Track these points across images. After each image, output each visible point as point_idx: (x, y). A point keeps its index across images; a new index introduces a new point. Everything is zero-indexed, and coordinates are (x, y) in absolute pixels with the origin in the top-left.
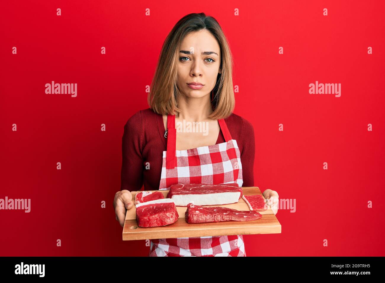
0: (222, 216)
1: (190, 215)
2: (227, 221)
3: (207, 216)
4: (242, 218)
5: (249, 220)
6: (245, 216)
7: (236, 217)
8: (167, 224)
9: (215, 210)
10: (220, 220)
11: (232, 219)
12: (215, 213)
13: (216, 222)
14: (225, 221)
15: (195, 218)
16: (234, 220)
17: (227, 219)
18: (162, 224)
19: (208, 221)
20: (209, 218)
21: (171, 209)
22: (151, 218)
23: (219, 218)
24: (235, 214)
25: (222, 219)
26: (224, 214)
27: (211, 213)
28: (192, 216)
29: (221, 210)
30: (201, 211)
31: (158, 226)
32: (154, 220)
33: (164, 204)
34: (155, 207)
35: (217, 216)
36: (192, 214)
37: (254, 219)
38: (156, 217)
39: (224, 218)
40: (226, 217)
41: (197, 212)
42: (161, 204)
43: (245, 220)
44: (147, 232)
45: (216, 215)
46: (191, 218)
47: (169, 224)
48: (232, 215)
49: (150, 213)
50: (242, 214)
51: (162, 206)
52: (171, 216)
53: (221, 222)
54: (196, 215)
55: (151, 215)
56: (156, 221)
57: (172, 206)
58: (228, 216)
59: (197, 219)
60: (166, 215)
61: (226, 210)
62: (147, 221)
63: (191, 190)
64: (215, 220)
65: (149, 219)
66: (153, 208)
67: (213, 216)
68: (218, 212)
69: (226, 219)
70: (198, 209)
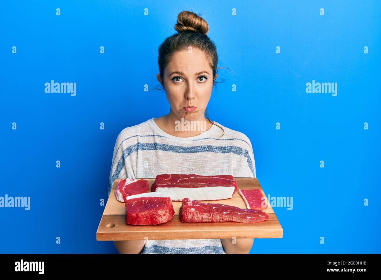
0: (221, 216)
1: (184, 213)
2: (227, 222)
3: (204, 215)
4: (245, 219)
5: (253, 222)
6: (249, 216)
7: (238, 218)
8: (159, 223)
9: (214, 208)
10: (218, 220)
11: (234, 220)
12: (214, 212)
13: (214, 222)
14: (224, 222)
15: (189, 217)
16: (235, 221)
17: (228, 219)
18: (152, 222)
19: (204, 221)
20: (205, 217)
21: (164, 206)
22: (140, 214)
23: (218, 217)
24: (236, 214)
25: (221, 219)
26: (224, 213)
27: (209, 212)
28: (187, 214)
29: (220, 208)
30: (197, 208)
31: (147, 224)
32: (144, 217)
33: (158, 198)
34: (148, 201)
35: (216, 216)
36: (187, 212)
37: (259, 221)
38: (146, 214)
39: (223, 218)
40: (226, 217)
41: (193, 209)
42: (155, 198)
43: (248, 222)
44: (125, 233)
45: (214, 214)
46: (185, 217)
47: (160, 223)
48: (233, 215)
49: (140, 209)
50: (245, 214)
51: (155, 200)
52: (163, 215)
53: (220, 222)
54: (190, 213)
55: (141, 211)
56: (145, 218)
57: (166, 202)
58: (228, 216)
59: (192, 218)
60: (158, 213)
61: (227, 208)
62: (135, 218)
63: (178, 181)
64: (213, 220)
65: (137, 215)
66: (145, 202)
67: (211, 215)
68: (217, 210)
69: (225, 219)
70: (195, 205)
